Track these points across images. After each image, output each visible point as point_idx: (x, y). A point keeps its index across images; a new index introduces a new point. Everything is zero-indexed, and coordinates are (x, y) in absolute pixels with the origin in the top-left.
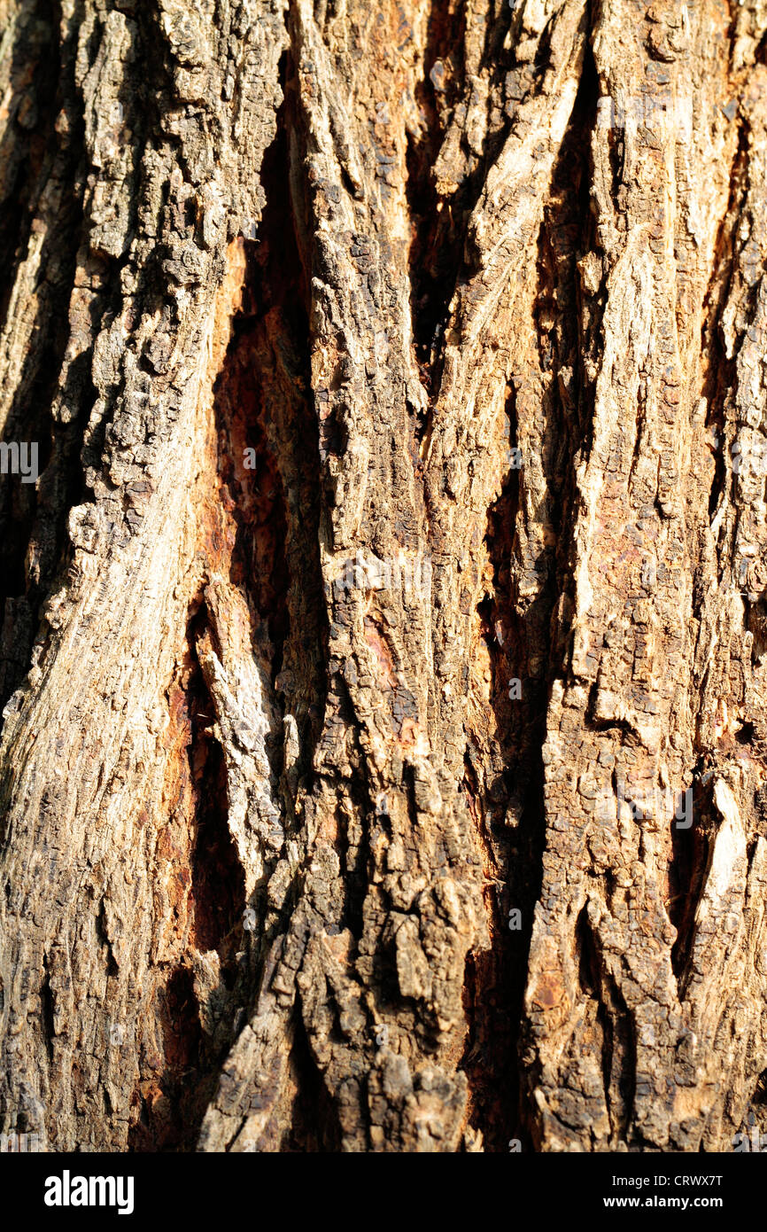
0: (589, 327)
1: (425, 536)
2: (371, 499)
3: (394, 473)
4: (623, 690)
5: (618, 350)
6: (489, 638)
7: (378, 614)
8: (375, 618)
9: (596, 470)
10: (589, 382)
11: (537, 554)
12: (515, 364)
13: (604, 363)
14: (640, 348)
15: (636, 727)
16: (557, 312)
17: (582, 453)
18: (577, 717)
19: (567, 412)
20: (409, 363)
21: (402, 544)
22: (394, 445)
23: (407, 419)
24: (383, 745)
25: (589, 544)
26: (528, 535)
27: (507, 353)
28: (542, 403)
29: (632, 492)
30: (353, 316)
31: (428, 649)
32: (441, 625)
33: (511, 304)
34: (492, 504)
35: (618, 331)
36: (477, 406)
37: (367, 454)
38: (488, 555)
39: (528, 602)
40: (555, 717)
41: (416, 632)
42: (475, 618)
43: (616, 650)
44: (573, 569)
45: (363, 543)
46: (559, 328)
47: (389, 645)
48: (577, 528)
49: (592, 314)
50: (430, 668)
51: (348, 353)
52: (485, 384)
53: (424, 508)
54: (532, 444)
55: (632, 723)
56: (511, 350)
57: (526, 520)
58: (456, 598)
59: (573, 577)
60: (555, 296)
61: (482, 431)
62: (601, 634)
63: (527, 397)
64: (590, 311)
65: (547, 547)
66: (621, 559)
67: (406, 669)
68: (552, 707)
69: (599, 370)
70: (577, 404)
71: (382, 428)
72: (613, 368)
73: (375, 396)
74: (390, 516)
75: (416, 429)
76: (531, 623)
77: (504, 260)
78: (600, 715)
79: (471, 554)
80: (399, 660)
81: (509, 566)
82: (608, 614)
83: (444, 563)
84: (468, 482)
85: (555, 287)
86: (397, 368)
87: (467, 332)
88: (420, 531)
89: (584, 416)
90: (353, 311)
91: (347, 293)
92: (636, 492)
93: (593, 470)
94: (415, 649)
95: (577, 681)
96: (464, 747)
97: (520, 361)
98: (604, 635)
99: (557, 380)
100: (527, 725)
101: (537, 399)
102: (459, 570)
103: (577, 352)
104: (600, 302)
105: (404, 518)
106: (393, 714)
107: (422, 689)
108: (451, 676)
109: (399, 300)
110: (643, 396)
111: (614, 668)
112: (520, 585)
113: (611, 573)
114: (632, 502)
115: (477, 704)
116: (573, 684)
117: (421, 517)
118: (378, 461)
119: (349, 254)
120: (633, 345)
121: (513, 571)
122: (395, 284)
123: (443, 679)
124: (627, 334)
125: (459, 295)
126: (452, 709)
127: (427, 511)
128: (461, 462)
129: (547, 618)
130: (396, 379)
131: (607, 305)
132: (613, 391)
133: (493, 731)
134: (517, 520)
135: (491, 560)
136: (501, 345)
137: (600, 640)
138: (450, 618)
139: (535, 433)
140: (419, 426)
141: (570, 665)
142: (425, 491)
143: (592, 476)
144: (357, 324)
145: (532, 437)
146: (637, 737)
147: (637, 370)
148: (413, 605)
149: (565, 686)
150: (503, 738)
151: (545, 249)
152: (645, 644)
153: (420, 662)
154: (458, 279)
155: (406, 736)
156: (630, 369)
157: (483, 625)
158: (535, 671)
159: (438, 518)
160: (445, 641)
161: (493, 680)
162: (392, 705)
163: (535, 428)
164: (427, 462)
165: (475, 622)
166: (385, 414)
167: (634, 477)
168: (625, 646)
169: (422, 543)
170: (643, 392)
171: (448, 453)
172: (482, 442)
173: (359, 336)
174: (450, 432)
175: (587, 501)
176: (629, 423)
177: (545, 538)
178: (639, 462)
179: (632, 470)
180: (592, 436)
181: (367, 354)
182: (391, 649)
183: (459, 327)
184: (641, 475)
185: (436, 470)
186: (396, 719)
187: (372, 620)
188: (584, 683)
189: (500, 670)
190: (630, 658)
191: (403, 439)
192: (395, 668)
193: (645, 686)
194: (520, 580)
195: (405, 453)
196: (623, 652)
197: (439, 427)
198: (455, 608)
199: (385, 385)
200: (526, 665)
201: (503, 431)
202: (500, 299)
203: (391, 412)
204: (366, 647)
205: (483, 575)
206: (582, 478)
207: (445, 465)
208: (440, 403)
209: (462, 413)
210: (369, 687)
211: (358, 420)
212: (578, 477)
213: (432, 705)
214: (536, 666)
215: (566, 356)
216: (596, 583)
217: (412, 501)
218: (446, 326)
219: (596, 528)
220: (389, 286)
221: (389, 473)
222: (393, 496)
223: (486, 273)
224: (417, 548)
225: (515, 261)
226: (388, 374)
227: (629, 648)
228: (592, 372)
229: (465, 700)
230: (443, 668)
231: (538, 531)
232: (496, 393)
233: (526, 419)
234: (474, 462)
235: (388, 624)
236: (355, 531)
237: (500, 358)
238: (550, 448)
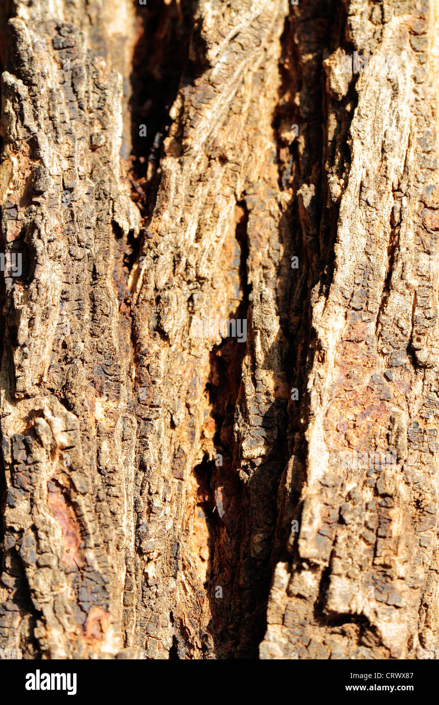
0: (334, 137)
1: (131, 384)
2: (63, 338)
3: (94, 306)
4: (361, 576)
5: (368, 164)
6: (208, 507)
7: (65, 478)
8: (61, 482)
9: (337, 308)
10: (332, 202)
11: (265, 408)
12: (247, 181)
13: (350, 180)
14: (395, 162)
15: (377, 624)
16: (299, 121)
17: (321, 287)
18: (306, 609)
19: (307, 239)
20: (118, 176)
21: (101, 393)
22: (95, 274)
23: (113, 242)
24: (63, 639)
25: (326, 397)
26: (256, 385)
27: (237, 168)
28: (279, 228)
29: (380, 335)
30: (51, 118)
31: (127, 522)
32: (146, 491)
33: (245, 109)
34: (216, 348)
35: (369, 141)
36: (199, 229)
37: (59, 283)
38: (210, 408)
39: (253, 465)
40: (278, 608)
41: (112, 500)
42: (191, 483)
43: (355, 528)
44: (305, 427)
45: (52, 390)
46: (302, 140)
47: (77, 516)
48: (311, 377)
49: (339, 122)
50: (130, 543)
51: (42, 162)
52: (210, 203)
53: (131, 350)
54: (265, 276)
55: (372, 618)
56: (243, 164)
57: (254, 367)
58: (167, 459)
59: (304, 437)
60: (297, 101)
61: (204, 259)
62: (337, 507)
63: (261, 220)
64: (337, 118)
65: (277, 399)
66: (364, 415)
67: (96, 545)
68: (274, 596)
69: (344, 188)
70: (318, 229)
71: (79, 252)
72: (362, 185)
73: (72, 215)
74: (87, 359)
75: (126, 256)
76: (256, 491)
77: (237, 57)
78: (332, 607)
79: (188, 406)
80: (87, 534)
81: (232, 421)
82: (346, 483)
83: (152, 417)
84: (187, 320)
85: (299, 90)
86: (103, 182)
87: (189, 141)
88: (123, 377)
89: (326, 244)
90: (52, 113)
91: (43, 91)
92: (385, 335)
93: (333, 307)
94: (109, 521)
95: (305, 565)
96: (170, 640)
97: (254, 178)
98: (340, 509)
99: (296, 201)
100: (247, 615)
101: (273, 223)
102: (173, 425)
103: (321, 167)
104: (348, 108)
105: (104, 361)
106: (78, 601)
107: (116, 570)
108: (155, 554)
109: (108, 101)
110: (397, 219)
111: (351, 550)
112: (244, 445)
113: (351, 433)
114: (380, 346)
115: (188, 588)
116: (300, 569)
117: (126, 361)
118: (73, 293)
119: (50, 47)
120: (386, 159)
121: (236, 428)
122: (104, 82)
123: (145, 557)
124: (379, 145)
125: (183, 98)
126: (156, 594)
127: (135, 354)
128: (177, 296)
129: (275, 485)
130: (101, 196)
131: (356, 111)
132: (360, 213)
133: (206, 622)
134: (244, 367)
135: (214, 415)
136: (230, 157)
137: (335, 515)
138: (157, 484)
139: (270, 263)
140: (129, 252)
141: (296, 546)
142: (133, 329)
143: (332, 315)
144: (55, 128)
145: (265, 267)
146: (377, 636)
147: (390, 188)
148: (110, 468)
149: (290, 570)
150: (219, 630)
151: (288, 47)
152: (390, 520)
153: (115, 538)
154: (182, 79)
155: (92, 628)
156: (382, 188)
157: (199, 492)
158: (258, 549)
159: (146, 363)
160: (150, 511)
161: (211, 559)
162: (77, 590)
163: (269, 257)
164: (135, 295)
165: (190, 488)
166: (85, 236)
167: (383, 317)
168: (366, 524)
169: (125, 391)
170: (397, 215)
171: (161, 285)
172: (203, 272)
173: (57, 142)
174: (166, 259)
175: (324, 344)
176: (379, 251)
177: (276, 389)
178: (390, 299)
179: (381, 308)
180: (333, 266)
181: (66, 164)
182: (79, 521)
183: (181, 136)
184: (391, 314)
185: (146, 305)
186: (81, 607)
187: (58, 484)
188: (314, 567)
189: (219, 547)
190: (372, 537)
191: (106, 266)
192: (82, 544)
193: (389, 572)
194: (244, 439)
195: (109, 284)
196: (363, 530)
197: (152, 254)
198: (166, 471)
199: (86, 201)
200: (248, 543)
201: (232, 260)
202: (231, 103)
203: (91, 233)
204: (49, 517)
205: (203, 432)
206: (319, 316)
207: (158, 299)
208: (154, 224)
209: (181, 237)
210: (49, 566)
211: (49, 241)
212: (314, 315)
213: (130, 589)
214: (260, 544)
215: (308, 171)
216: (332, 445)
217: (115, 341)
218: (166, 134)
219: (335, 378)
220: (97, 85)
221: (87, 306)
222: (92, 335)
223: (214, 72)
224: (118, 398)
225: (250, 59)
226: (91, 188)
227: (371, 525)
228: (336, 190)
229: (173, 584)
230: (146, 545)
231: (268, 379)
232: (223, 215)
233: (259, 247)
234: (195, 297)
235: (76, 491)
236: (42, 376)
237: (229, 173)
238: (286, 282)
